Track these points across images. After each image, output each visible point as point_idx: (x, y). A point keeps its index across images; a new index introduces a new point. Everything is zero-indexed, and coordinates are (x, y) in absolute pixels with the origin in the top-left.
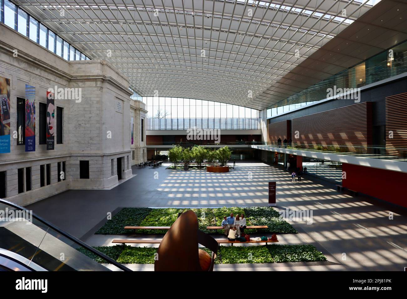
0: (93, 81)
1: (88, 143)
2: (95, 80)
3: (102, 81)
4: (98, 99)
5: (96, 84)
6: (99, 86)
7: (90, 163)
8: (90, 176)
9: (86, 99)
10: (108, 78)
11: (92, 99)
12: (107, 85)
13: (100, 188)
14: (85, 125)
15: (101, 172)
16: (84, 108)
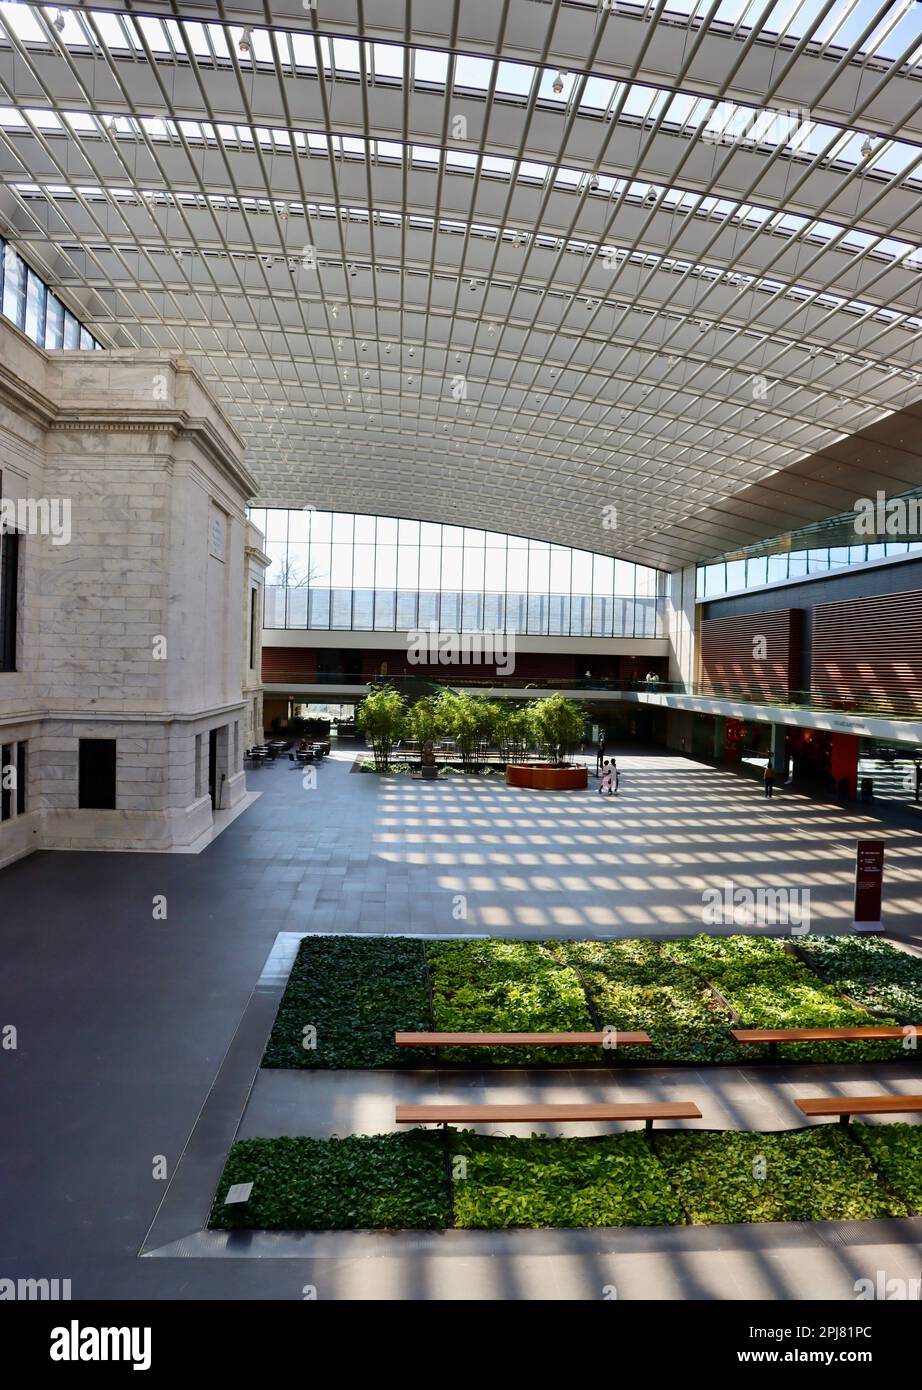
0: (142, 432)
1: (116, 672)
2: (149, 428)
3: (175, 432)
4: (157, 503)
5: (153, 445)
6: (162, 452)
7: (120, 747)
8: (119, 800)
9: (109, 501)
10: (198, 422)
11: (135, 501)
12: (189, 451)
13: (159, 847)
14: (102, 602)
15: (159, 781)
16: (103, 536)
